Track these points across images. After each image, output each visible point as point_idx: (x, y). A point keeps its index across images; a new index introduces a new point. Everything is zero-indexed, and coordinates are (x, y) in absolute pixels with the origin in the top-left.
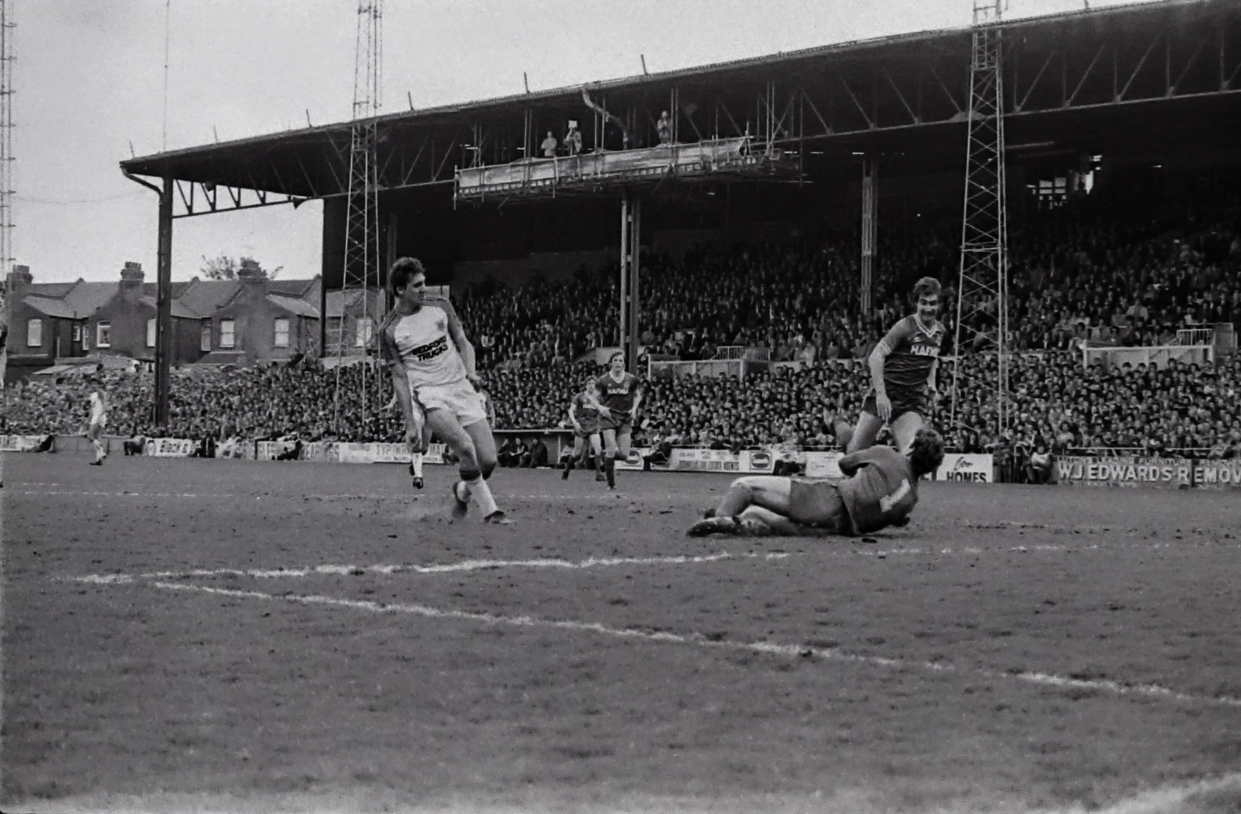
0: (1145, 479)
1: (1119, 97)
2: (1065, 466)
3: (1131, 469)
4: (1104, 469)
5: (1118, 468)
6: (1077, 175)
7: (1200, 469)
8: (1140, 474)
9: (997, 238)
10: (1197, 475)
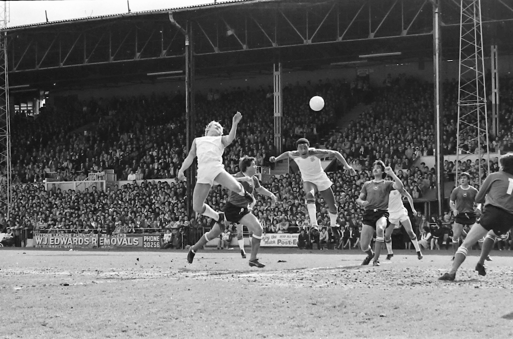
0: (77, 244)
1: (62, 64)
2: (39, 238)
3: (70, 239)
4: (57, 239)
5: (64, 239)
6: (38, 101)
7: (102, 239)
8: (74, 241)
9: (6, 130)
10: (100, 241)
